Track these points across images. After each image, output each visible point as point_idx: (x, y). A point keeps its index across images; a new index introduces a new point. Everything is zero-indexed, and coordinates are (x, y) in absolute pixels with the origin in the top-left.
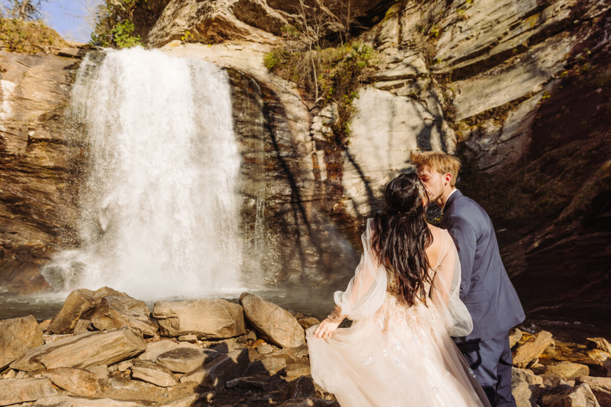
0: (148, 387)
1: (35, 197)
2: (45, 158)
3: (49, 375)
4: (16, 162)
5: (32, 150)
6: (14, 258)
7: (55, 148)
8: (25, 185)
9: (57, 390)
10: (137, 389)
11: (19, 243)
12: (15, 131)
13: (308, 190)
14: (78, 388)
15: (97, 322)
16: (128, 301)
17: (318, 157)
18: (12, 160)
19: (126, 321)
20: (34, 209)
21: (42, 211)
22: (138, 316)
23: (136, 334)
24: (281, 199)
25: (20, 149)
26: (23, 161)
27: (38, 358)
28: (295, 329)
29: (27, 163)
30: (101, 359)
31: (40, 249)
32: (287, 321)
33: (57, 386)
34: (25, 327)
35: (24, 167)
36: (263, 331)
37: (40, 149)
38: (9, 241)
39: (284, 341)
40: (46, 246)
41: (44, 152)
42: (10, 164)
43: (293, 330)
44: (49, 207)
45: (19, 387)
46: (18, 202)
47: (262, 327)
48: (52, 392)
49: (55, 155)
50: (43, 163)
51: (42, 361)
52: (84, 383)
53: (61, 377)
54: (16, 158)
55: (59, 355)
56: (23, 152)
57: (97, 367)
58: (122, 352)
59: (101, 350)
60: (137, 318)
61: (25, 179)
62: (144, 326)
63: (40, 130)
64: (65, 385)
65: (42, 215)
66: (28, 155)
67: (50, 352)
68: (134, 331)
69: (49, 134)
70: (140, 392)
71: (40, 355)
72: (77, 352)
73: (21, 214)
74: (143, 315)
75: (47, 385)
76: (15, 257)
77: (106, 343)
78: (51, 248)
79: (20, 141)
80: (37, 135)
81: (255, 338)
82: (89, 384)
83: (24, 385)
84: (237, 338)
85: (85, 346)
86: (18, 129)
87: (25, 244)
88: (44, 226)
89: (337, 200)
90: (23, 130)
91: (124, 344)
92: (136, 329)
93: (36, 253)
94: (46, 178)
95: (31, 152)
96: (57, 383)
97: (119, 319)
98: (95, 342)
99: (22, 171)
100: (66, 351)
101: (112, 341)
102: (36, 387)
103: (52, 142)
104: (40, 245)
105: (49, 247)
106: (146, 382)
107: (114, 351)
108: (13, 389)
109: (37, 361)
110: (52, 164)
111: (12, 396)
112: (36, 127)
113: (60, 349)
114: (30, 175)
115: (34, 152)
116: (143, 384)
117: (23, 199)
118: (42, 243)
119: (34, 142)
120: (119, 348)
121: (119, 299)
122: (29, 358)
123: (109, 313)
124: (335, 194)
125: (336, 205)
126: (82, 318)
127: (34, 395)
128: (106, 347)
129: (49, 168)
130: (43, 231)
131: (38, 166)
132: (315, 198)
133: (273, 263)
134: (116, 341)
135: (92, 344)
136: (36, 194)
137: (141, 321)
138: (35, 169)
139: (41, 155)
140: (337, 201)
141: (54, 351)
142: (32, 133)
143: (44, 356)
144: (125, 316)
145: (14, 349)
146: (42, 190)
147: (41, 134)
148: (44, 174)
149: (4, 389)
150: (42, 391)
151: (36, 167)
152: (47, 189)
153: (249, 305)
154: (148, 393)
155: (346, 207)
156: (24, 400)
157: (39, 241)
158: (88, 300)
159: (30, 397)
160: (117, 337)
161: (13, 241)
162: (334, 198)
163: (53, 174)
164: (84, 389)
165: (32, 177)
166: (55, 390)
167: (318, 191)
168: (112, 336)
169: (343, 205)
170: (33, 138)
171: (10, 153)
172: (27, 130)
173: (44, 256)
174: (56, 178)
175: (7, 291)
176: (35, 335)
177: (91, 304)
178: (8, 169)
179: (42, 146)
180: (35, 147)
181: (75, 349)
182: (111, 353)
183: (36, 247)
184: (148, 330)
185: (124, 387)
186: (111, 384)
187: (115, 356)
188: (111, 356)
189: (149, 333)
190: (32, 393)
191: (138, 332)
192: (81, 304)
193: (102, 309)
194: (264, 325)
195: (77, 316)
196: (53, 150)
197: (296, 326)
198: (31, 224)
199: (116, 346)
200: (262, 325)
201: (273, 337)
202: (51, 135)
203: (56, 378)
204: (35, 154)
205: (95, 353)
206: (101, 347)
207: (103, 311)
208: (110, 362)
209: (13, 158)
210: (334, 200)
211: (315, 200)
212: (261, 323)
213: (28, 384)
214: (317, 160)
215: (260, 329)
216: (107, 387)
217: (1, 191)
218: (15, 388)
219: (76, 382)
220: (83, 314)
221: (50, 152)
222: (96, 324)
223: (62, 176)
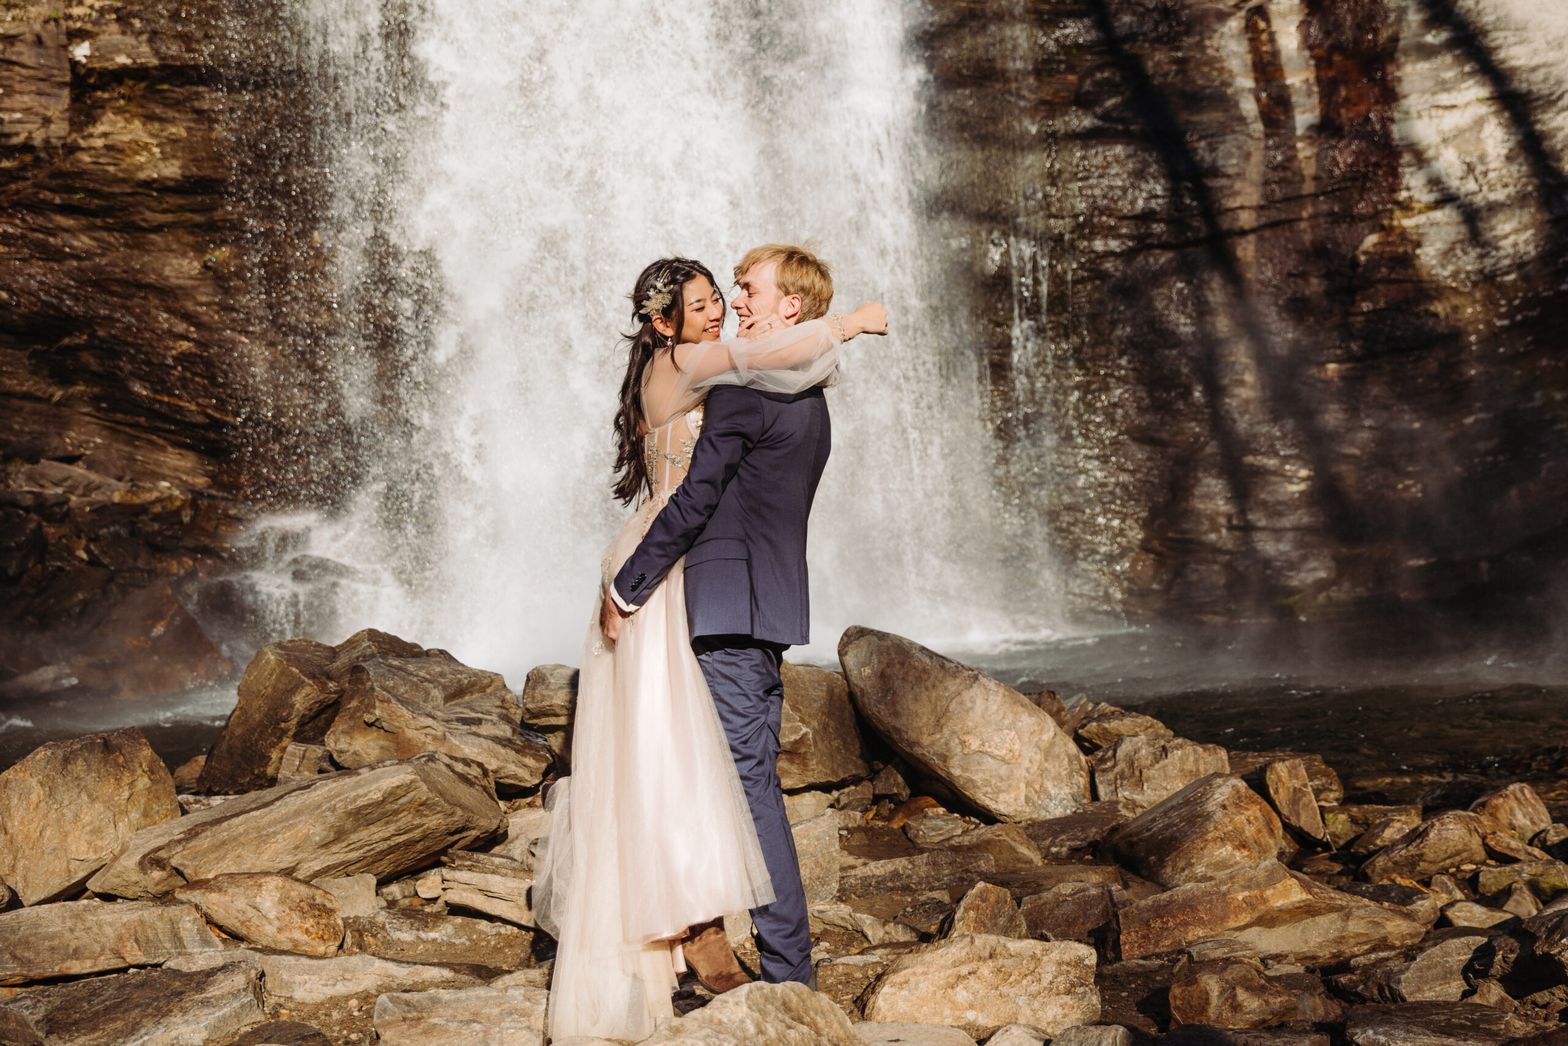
0: (499, 934)
1: (129, 310)
2: (146, 147)
3: (196, 896)
4: (41, 175)
5: (93, 120)
6: (84, 556)
7: (176, 105)
8: (86, 264)
9: (224, 941)
10: (463, 940)
11: (95, 496)
12: (19, 47)
13: (1238, 185)
14: (280, 930)
15: (342, 746)
16: (442, 675)
17: (1277, 25)
18: (24, 168)
19: (435, 738)
20: (132, 360)
21: (162, 365)
22: (478, 722)
23: (464, 778)
24: (1118, 236)
25: (47, 121)
26: (67, 166)
27: (163, 854)
28: (1048, 753)
29: (81, 174)
30: (353, 855)
31: (171, 517)
32: (1012, 726)
33: (220, 928)
34: (118, 765)
35: (74, 190)
36: (926, 765)
37: (119, 111)
38: (60, 490)
39: (1002, 797)
40: (193, 504)
41: (137, 124)
42: (21, 185)
43: (1039, 757)
44: (185, 345)
45: (111, 925)
46: (70, 334)
47: (918, 751)
48: (206, 942)
49: (178, 131)
50: (141, 167)
51: (174, 862)
52: (296, 917)
53: (227, 898)
54: (37, 161)
55: (224, 843)
56: (59, 129)
57: (343, 881)
58: (416, 834)
59: (349, 825)
60: (474, 728)
61: (83, 242)
62: (496, 756)
63: (111, 34)
64: (242, 923)
65: (164, 382)
66: (82, 143)
67: (197, 834)
68: (460, 767)
69: (145, 49)
70: (474, 946)
71: (168, 846)
72: (275, 833)
73: (87, 383)
74: (495, 718)
75: (189, 924)
76: (88, 551)
77: (360, 803)
78: (212, 508)
79: (44, 87)
80: (102, 57)
81: (905, 793)
82: (311, 921)
83: (125, 920)
84: (835, 794)
85: (297, 813)
86: (29, 37)
87: (117, 498)
88: (175, 422)
89: (1376, 215)
90: (48, 42)
91: (423, 807)
92: (467, 762)
93: (160, 532)
94: (158, 229)
95: (91, 130)
96: (219, 916)
97: (410, 733)
98: (329, 799)
99: (66, 210)
100: (241, 829)
101: (377, 796)
102: (160, 925)
103: (162, 81)
104: (171, 498)
105: (204, 503)
106: (491, 918)
107: (392, 828)
108: (95, 930)
109: (160, 864)
110: (172, 170)
111: (97, 948)
112: (95, 23)
113: (225, 824)
114: (99, 222)
115: (101, 128)
116: (483, 925)
117: (88, 323)
118: (176, 493)
119: (95, 88)
120: (405, 820)
121: (411, 668)
122: (138, 857)
123: (378, 712)
124: (1363, 190)
125: (1371, 240)
126: (299, 738)
127: (157, 948)
128: (362, 816)
129: (162, 187)
130: (176, 445)
131: (124, 181)
132: (1274, 215)
133: (1101, 520)
134: (392, 795)
135: (319, 807)
136: (131, 297)
137: (486, 737)
138: (113, 195)
139: (126, 138)
140: (1376, 221)
141: (209, 833)
142: (81, 51)
143: (179, 848)
144: (430, 721)
145: (92, 832)
146: (152, 278)
147: (118, 51)
148: (148, 215)
149: (72, 930)
150: (177, 938)
151: (116, 190)
152: (167, 271)
153: (867, 671)
154: (497, 950)
155: (1419, 245)
156: (130, 960)
157: (165, 484)
158: (313, 676)
159: (146, 953)
160: (396, 781)
161: (71, 490)
162: (1362, 207)
163: (181, 209)
164: (298, 935)
165: (108, 229)
166: (217, 940)
167: (1280, 182)
168: (377, 779)
169: (1403, 234)
170: (91, 71)
171: (15, 141)
172: (63, 39)
173: (189, 542)
174: (197, 226)
175: (74, 681)
176: (149, 790)
177: (324, 689)
178: (15, 205)
179: (129, 99)
180: (102, 105)
181: (269, 825)
182: (382, 835)
183: (157, 509)
184: (512, 769)
185: (423, 935)
186: (383, 928)
187: (398, 846)
188: (384, 846)
189: (515, 777)
190: (148, 941)
191: (475, 771)
192: (292, 691)
193: (354, 703)
194: (926, 740)
195: (284, 732)
196: (171, 114)
197: (1052, 744)
198: (128, 418)
199: (396, 812)
200: (917, 744)
201: (960, 783)
202: (157, 53)
203: (215, 902)
204: (105, 135)
205: (332, 836)
206: (349, 814)
207: (357, 709)
208: (385, 867)
209: (28, 158)
210: (1362, 218)
211: (1272, 225)
212: (912, 735)
213: (135, 916)
214: (1272, 39)
215: (911, 755)
216: (374, 936)
217: (4, 295)
218: (100, 926)
219: (272, 915)
220: (301, 724)
221: (161, 120)
222: (341, 752)
223: (218, 214)
